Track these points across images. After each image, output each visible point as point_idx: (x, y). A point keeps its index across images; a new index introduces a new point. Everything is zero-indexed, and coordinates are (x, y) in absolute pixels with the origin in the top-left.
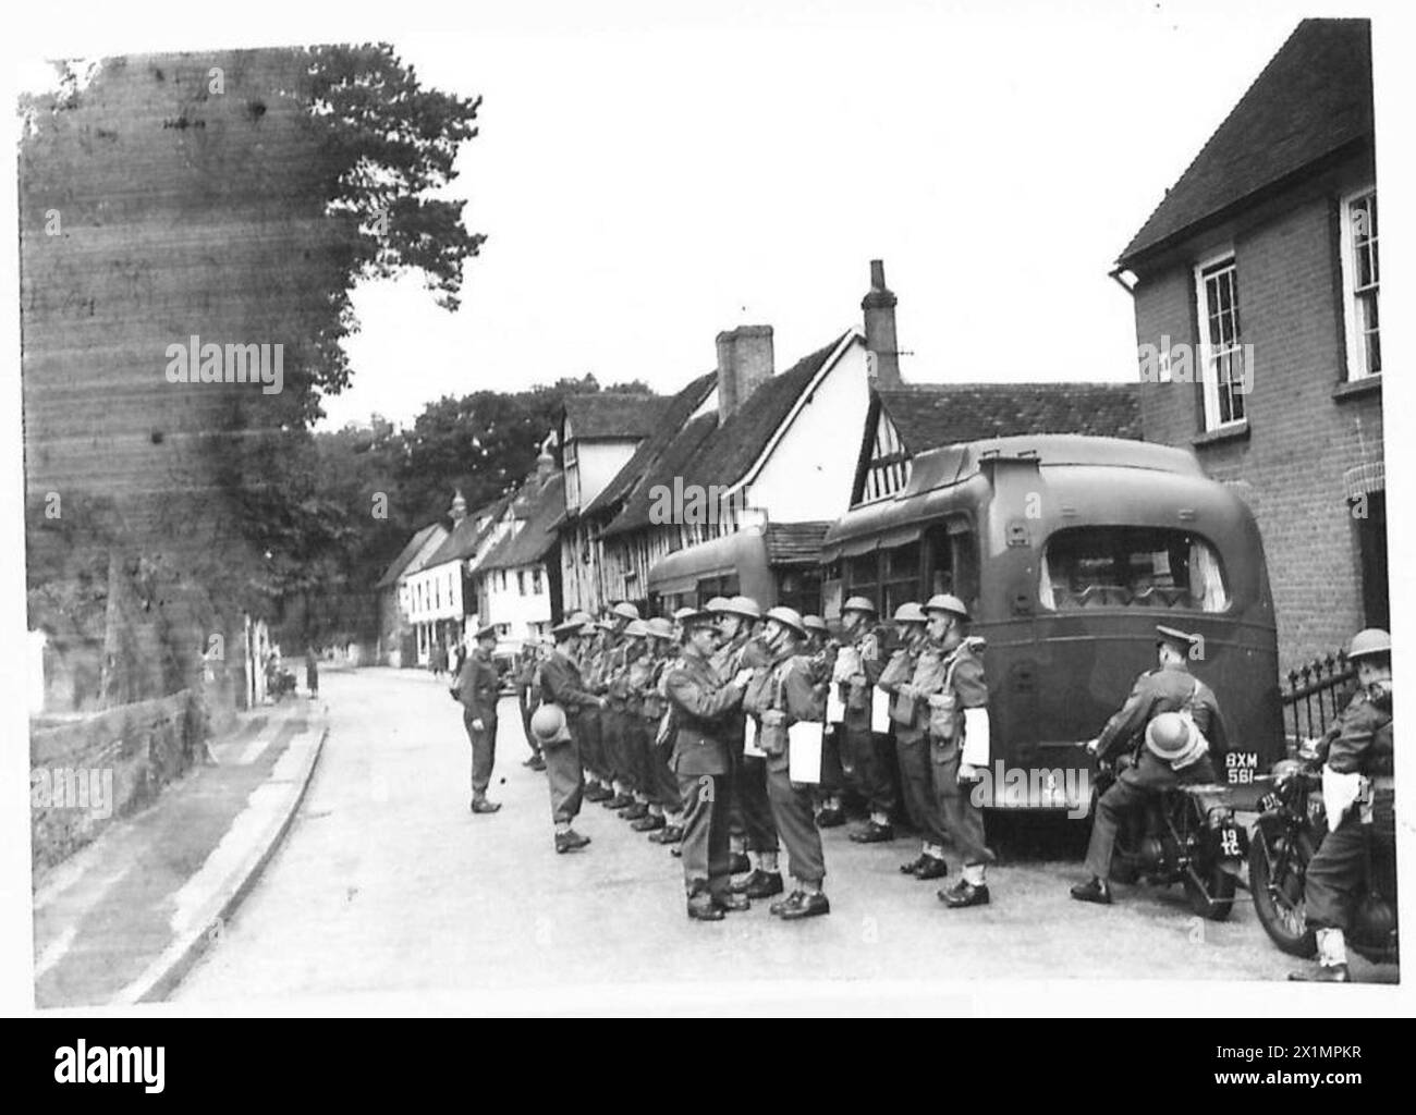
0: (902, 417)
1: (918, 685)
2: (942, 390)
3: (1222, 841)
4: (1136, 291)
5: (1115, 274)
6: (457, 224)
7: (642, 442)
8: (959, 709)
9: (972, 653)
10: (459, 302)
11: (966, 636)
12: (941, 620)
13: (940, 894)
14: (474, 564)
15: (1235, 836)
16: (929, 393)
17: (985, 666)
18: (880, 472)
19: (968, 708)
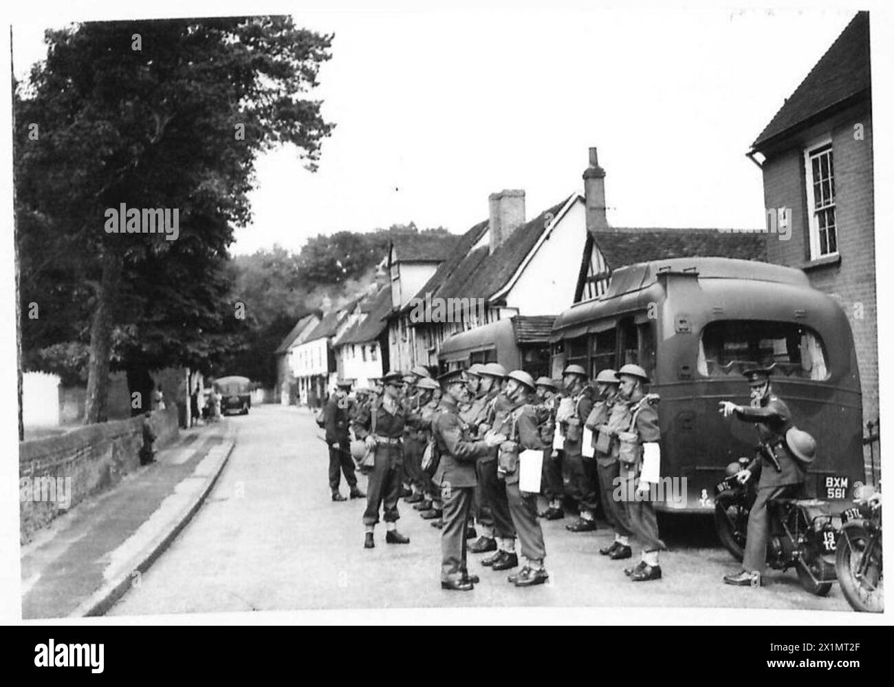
0: (608, 249)
1: (612, 425)
2: (635, 232)
3: (824, 540)
4: (764, 167)
5: (750, 155)
6: (317, 116)
7: (441, 264)
8: (640, 443)
9: (651, 405)
10: (317, 167)
11: (647, 393)
12: (629, 382)
13: (626, 571)
14: (335, 341)
15: (833, 537)
16: (625, 234)
17: (659, 413)
18: (593, 285)
19: (646, 442)
